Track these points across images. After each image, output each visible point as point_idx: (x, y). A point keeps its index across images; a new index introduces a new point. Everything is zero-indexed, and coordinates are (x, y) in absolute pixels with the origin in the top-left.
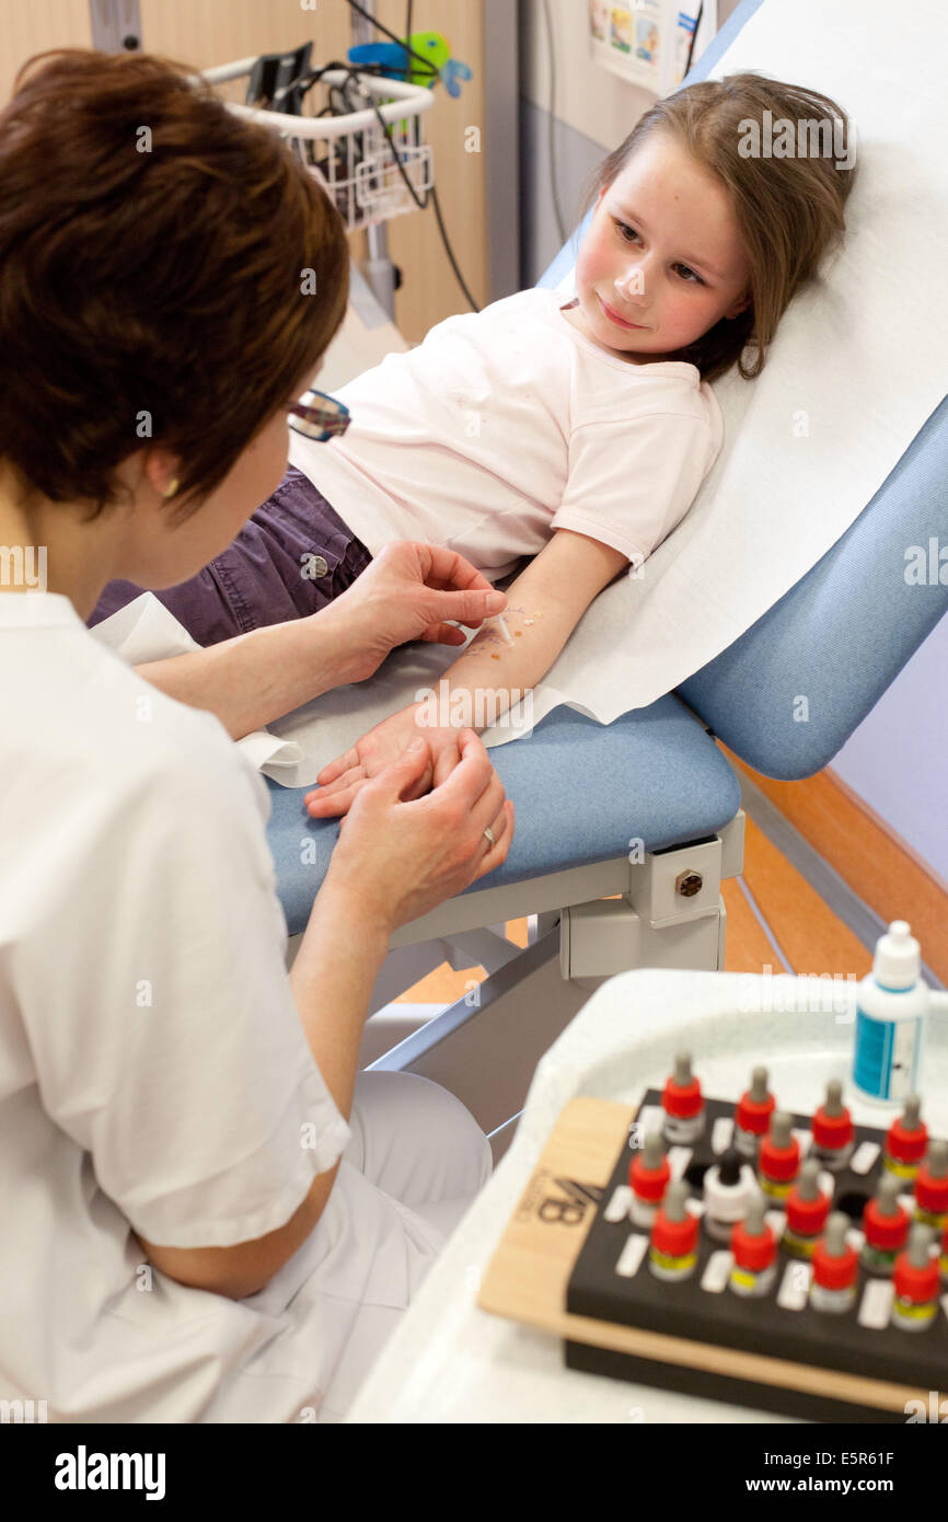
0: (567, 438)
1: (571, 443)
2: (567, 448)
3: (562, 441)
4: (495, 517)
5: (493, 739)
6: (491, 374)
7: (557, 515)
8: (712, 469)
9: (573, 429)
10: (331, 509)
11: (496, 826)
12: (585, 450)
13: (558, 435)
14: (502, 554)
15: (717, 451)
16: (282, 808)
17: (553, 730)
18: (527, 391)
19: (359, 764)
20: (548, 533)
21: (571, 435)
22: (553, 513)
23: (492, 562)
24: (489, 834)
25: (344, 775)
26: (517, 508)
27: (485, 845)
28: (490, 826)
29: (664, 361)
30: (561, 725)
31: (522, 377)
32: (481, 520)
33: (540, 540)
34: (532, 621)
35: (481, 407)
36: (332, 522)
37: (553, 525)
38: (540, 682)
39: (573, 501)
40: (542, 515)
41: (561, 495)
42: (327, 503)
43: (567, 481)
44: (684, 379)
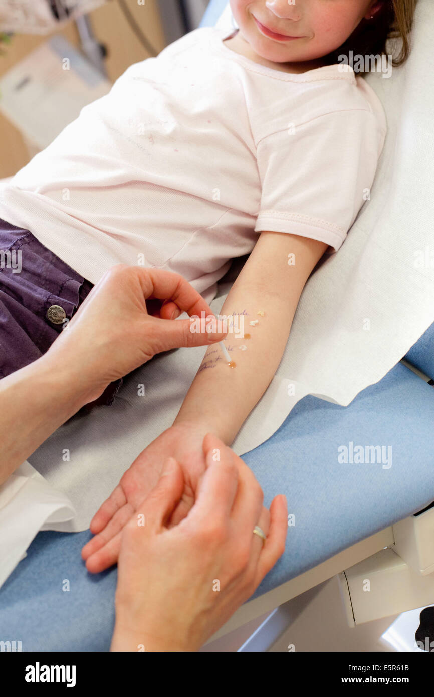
0: (253, 151)
1: (257, 154)
2: (255, 159)
3: (247, 153)
4: (203, 232)
5: (244, 444)
6: (173, 108)
7: (258, 220)
8: (383, 149)
9: (256, 142)
10: (58, 259)
11: (263, 522)
12: (272, 157)
13: (243, 149)
14: (216, 260)
15: (385, 136)
16: (64, 561)
17: (299, 420)
18: (209, 117)
19: (127, 503)
20: (254, 236)
21: (256, 148)
22: (255, 217)
23: (209, 268)
24: (258, 531)
25: (115, 517)
26: (222, 220)
27: (258, 542)
28: (257, 524)
29: (321, 66)
30: (306, 414)
31: (200, 107)
32: (192, 237)
33: (249, 242)
34: (257, 321)
35: (172, 138)
36: (62, 270)
37: (257, 230)
38: (275, 374)
39: (270, 206)
40: (246, 221)
41: (259, 200)
42: (54, 255)
43: (260, 188)
44: (342, 79)
